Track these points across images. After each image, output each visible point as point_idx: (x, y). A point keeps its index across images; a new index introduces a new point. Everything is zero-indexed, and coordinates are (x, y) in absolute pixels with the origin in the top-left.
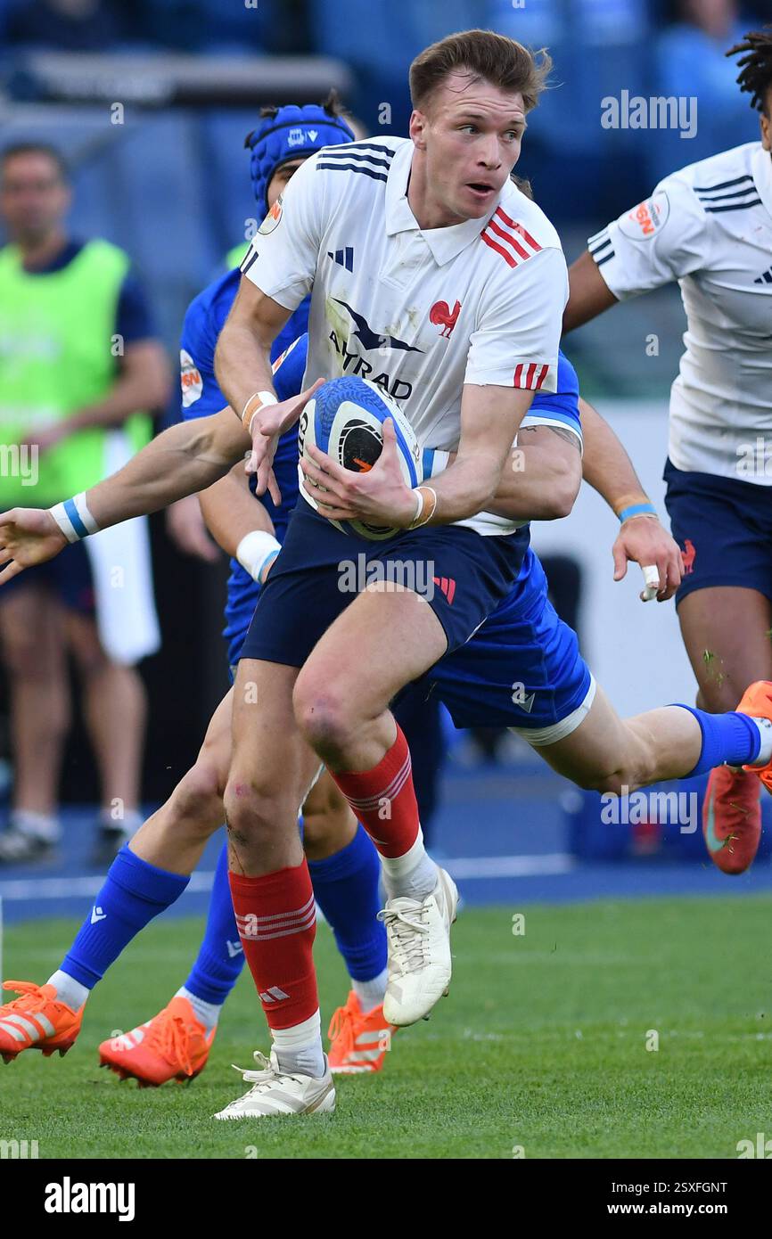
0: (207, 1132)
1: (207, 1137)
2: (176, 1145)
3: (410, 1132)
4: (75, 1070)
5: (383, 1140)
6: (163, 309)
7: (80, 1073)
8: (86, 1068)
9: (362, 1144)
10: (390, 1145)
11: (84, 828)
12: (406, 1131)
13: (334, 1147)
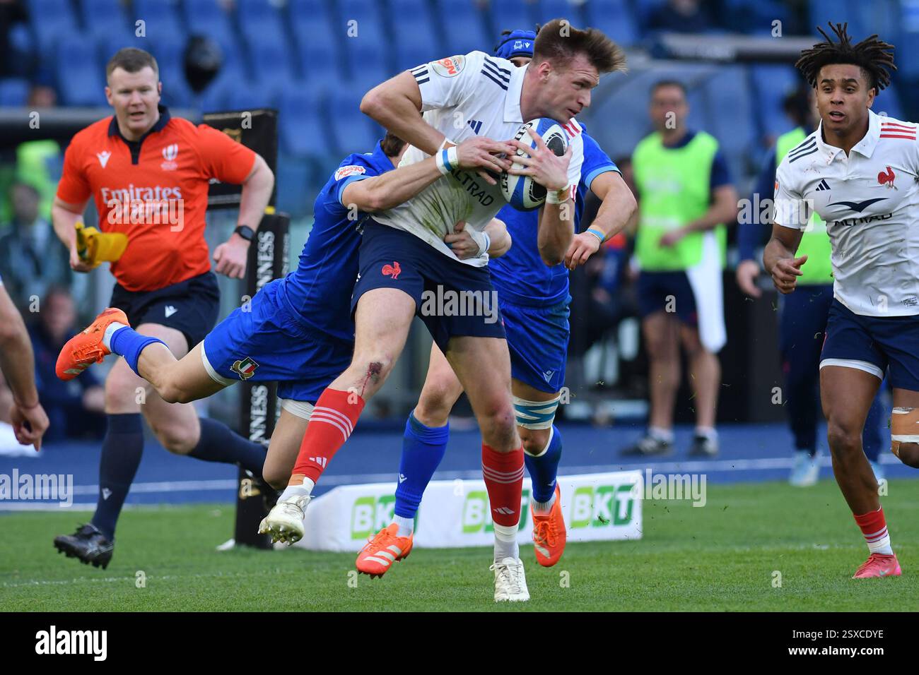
0: (748, 595)
1: (748, 597)
2: (732, 602)
3: (854, 596)
4: (679, 562)
5: (839, 600)
6: (735, 168)
7: (683, 563)
8: (686, 561)
9: (829, 601)
10: (843, 603)
11: (686, 436)
12: (851, 595)
13: (814, 603)
